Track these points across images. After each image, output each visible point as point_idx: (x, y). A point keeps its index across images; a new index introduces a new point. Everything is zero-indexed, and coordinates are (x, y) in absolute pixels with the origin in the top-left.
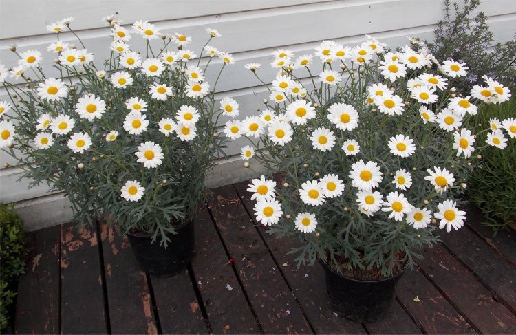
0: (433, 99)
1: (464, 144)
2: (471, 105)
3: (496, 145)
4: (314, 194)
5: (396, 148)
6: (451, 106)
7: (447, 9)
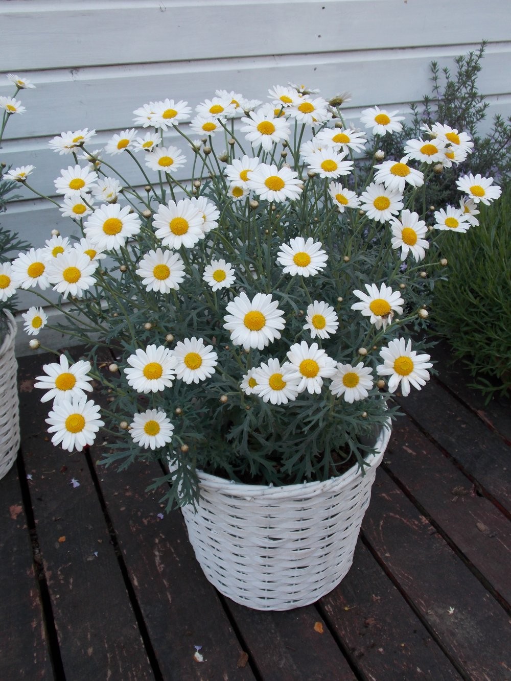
0: (345, 168)
1: (410, 239)
2: (412, 170)
3: (452, 229)
4: (153, 370)
5: (292, 263)
6: (379, 178)
7: (435, 79)
